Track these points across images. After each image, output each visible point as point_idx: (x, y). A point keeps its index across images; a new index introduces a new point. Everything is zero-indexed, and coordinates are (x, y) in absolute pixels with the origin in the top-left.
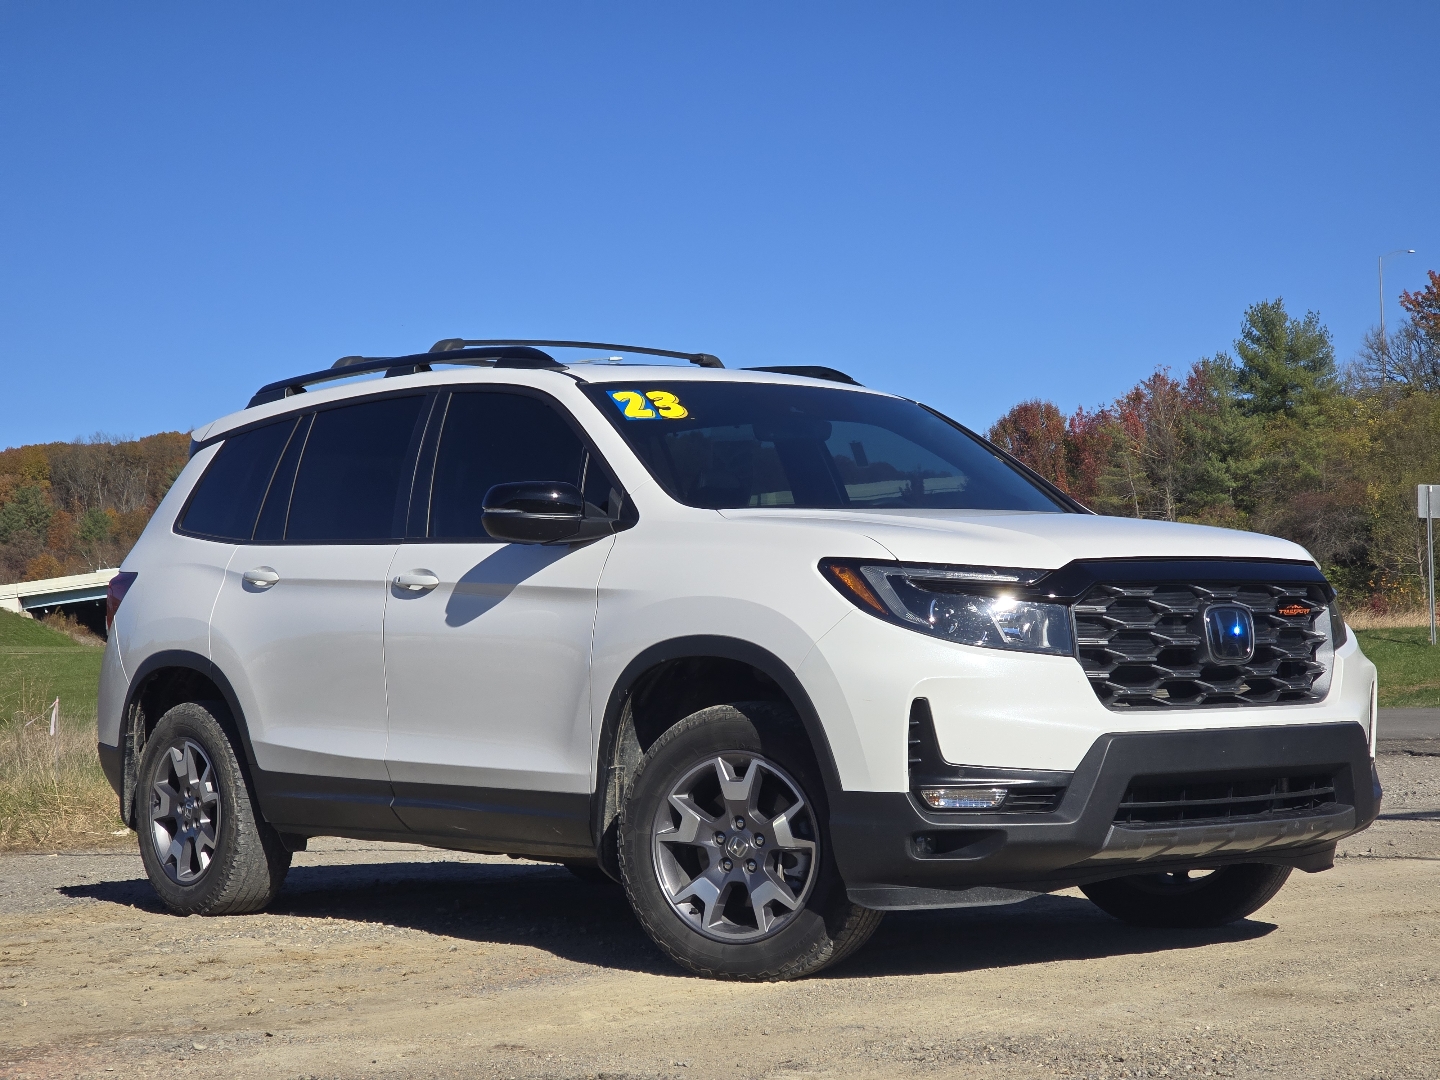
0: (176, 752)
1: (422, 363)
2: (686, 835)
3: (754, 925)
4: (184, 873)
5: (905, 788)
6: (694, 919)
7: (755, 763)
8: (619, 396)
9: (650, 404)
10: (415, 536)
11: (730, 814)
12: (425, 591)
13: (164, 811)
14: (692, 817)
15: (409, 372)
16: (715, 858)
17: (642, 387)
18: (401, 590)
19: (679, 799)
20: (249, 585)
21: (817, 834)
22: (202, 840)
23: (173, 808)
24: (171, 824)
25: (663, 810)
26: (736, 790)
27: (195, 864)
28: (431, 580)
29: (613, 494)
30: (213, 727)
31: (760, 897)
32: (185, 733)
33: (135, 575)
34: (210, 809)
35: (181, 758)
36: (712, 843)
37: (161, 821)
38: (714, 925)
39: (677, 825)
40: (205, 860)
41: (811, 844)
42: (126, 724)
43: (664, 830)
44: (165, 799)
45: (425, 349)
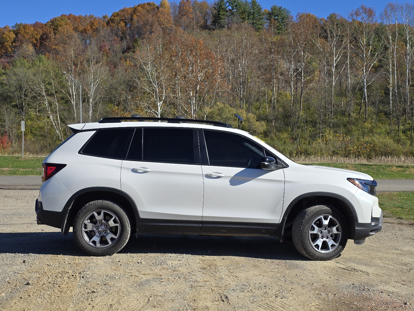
2: (316, 232)
6: (316, 249)
10: (204, 162)
11: (323, 227)
12: (219, 177)
16: (320, 236)
19: (314, 225)
21: (341, 230)
25: (311, 227)
31: (330, 244)
36: (319, 233)
39: (314, 230)
41: (340, 233)
43: (310, 231)
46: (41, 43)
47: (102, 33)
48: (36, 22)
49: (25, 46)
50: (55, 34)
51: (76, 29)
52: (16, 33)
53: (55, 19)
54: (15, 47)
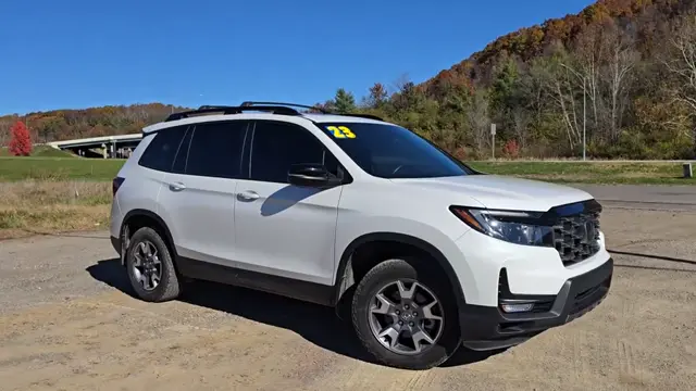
0: (143, 245)
1: (238, 110)
2: (383, 311)
3: (414, 349)
4: (147, 286)
5: (496, 305)
6: (386, 344)
7: (416, 284)
8: (330, 128)
9: (341, 131)
10: (246, 177)
11: (403, 303)
12: (252, 200)
13: (138, 264)
14: (386, 303)
15: (234, 113)
16: (396, 320)
17: (337, 125)
18: (241, 198)
19: (380, 297)
20: (172, 188)
21: (443, 313)
22: (154, 276)
23: (142, 263)
24: (141, 269)
25: (373, 300)
26: (406, 294)
27: (152, 285)
28: (256, 196)
29: (339, 169)
30: (158, 239)
31: (416, 338)
32: (145, 238)
33: (124, 179)
34: (157, 266)
35: (145, 248)
36: (394, 314)
37: (137, 267)
38: (395, 348)
39: (380, 307)
40: (155, 284)
41: (440, 318)
42: (122, 232)
43: (373, 309)
44: (139, 260)
45: (238, 105)
46: (572, 37)
47: (645, 12)
48: (568, 16)
49: (553, 43)
50: (588, 24)
51: (612, 14)
52: (545, 30)
53: (590, 7)
54: (543, 45)
